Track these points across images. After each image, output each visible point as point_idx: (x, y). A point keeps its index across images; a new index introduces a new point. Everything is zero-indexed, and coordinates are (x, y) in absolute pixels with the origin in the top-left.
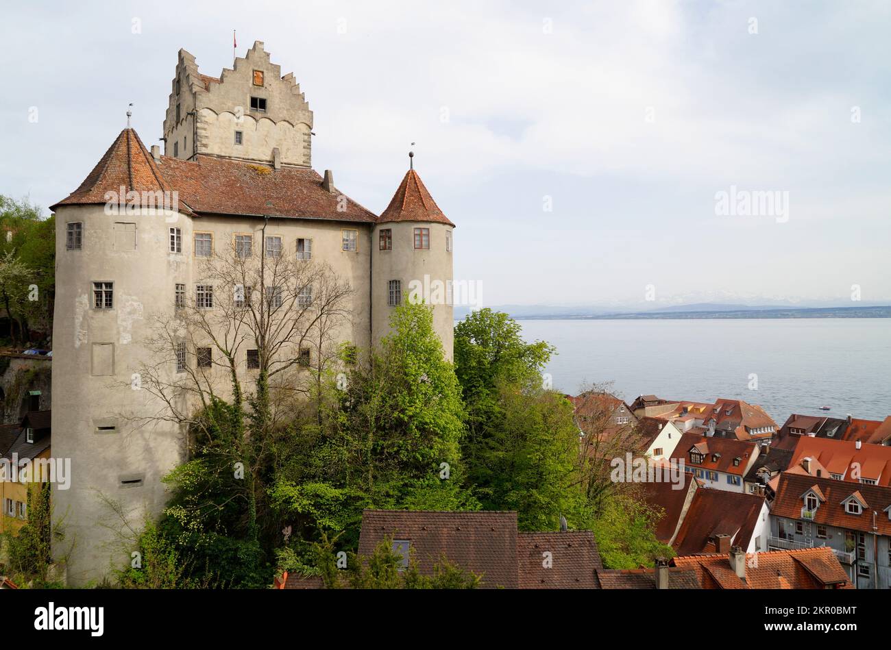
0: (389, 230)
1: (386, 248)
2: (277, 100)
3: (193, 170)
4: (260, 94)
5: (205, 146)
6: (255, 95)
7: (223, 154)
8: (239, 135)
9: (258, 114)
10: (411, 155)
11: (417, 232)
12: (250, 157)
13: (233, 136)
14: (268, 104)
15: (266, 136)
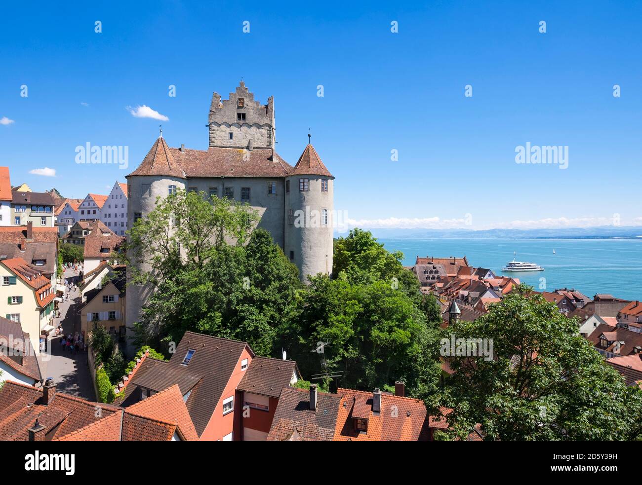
0: (289, 181)
1: (288, 191)
2: (252, 113)
3: (202, 155)
4: (242, 111)
5: (213, 142)
6: (239, 112)
7: (223, 145)
8: (231, 135)
9: (241, 122)
10: (309, 136)
11: (302, 181)
12: (238, 146)
13: (228, 136)
14: (247, 116)
15: (246, 133)
